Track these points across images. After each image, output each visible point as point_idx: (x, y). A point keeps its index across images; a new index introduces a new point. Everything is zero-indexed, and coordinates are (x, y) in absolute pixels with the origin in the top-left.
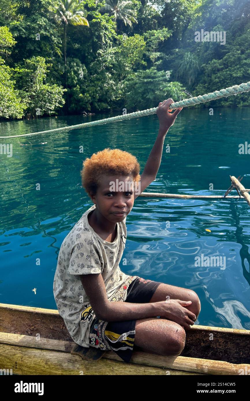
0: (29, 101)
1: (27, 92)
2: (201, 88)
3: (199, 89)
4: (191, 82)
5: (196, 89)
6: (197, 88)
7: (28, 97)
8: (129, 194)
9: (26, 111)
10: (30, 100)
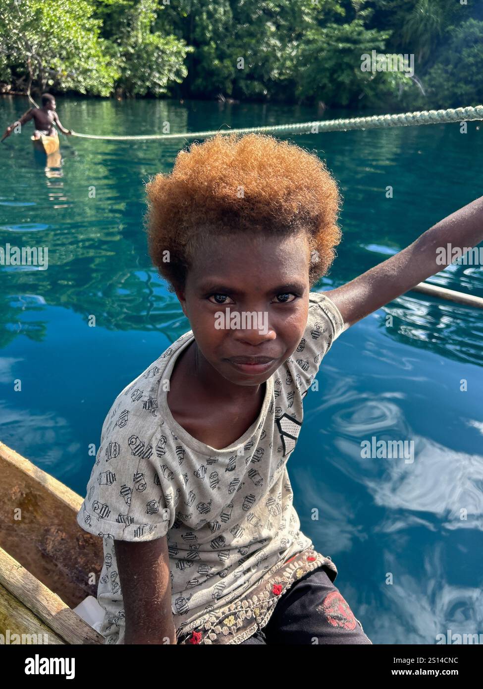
0: (123, 65)
1: (119, 45)
2: (439, 71)
3: (435, 73)
4: (423, 58)
5: (430, 74)
6: (432, 71)
7: (121, 56)
8: (291, 297)
9: (118, 83)
10: (123, 62)
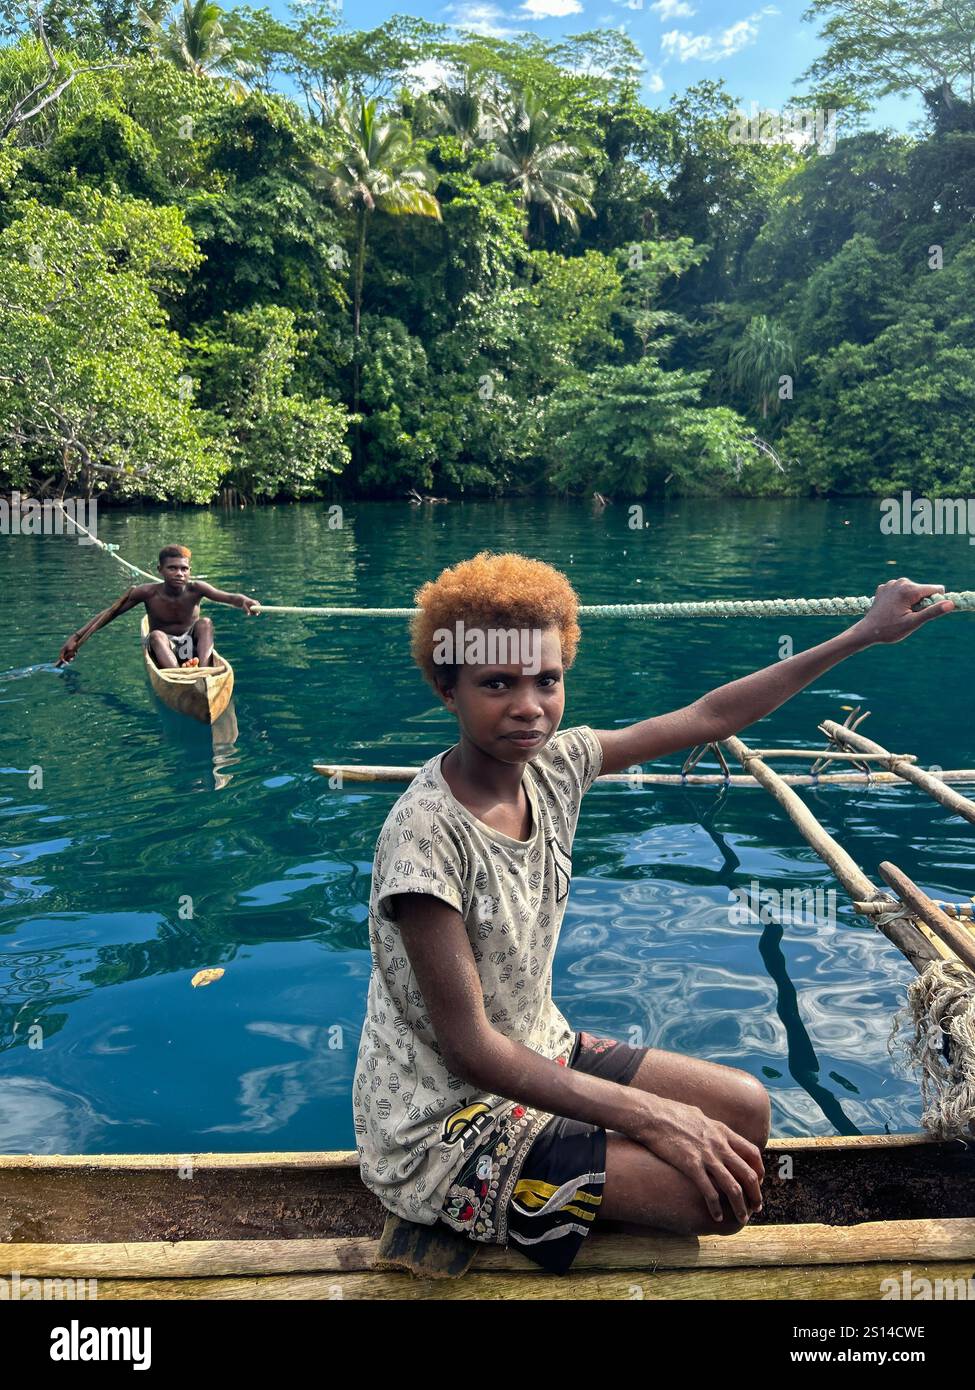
0: (235, 449)
1: (228, 416)
3: (797, 434)
4: (769, 409)
6: (790, 430)
7: (231, 434)
8: (552, 681)
9: (226, 480)
10: (235, 444)
